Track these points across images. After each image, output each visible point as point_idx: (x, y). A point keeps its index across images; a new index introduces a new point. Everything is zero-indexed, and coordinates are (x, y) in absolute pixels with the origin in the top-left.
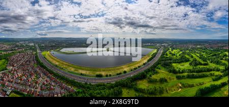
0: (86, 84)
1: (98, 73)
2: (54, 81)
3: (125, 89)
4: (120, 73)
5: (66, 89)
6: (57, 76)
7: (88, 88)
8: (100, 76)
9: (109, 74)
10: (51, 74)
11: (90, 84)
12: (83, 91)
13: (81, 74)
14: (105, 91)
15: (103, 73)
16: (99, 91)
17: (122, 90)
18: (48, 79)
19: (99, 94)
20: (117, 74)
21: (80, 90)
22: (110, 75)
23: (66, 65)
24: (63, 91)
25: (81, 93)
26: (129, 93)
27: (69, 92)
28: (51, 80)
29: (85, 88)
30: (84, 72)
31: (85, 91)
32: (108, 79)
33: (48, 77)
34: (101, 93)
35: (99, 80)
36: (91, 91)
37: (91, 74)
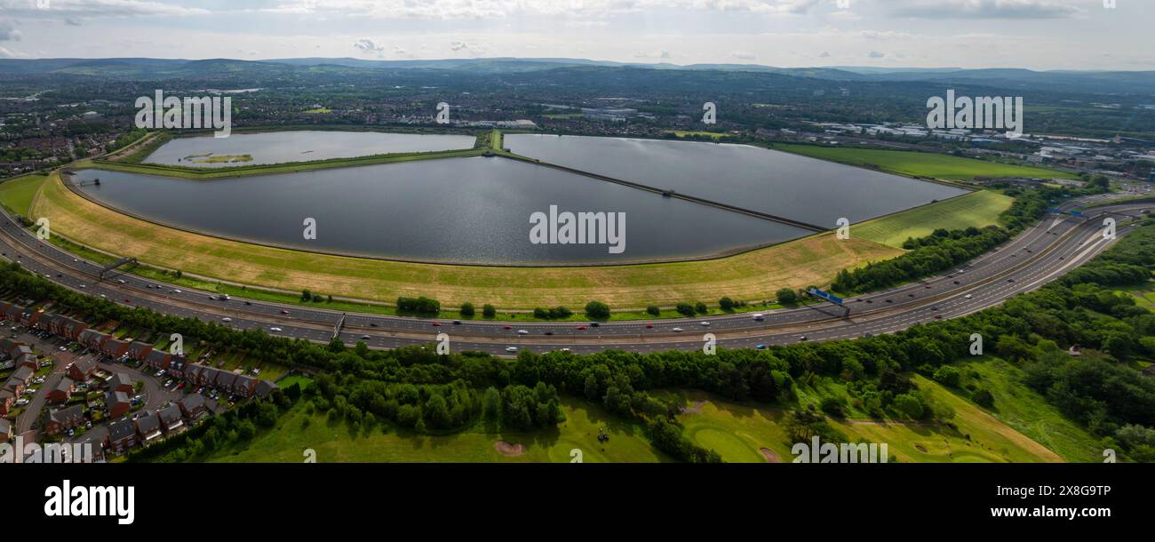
0: (336, 347)
1: (411, 291)
2: (130, 363)
3: (582, 413)
4: (563, 314)
5: (216, 385)
6: (146, 326)
7: (348, 367)
8: (423, 309)
9: (479, 303)
10: (100, 323)
11: (362, 351)
12: (322, 386)
13: (306, 296)
14: (448, 393)
15: (446, 296)
16: (414, 389)
17: (564, 409)
18: (86, 362)
19: (412, 400)
20: (540, 314)
21: (304, 383)
22: (489, 313)
23: (202, 250)
24: (194, 401)
25: (310, 393)
26: (603, 439)
27: (237, 399)
28: (108, 359)
29: (331, 369)
30: (319, 283)
31: (332, 385)
32: (476, 331)
33: (80, 350)
34: (425, 396)
35: (417, 328)
36: (367, 386)
37: (365, 293)
